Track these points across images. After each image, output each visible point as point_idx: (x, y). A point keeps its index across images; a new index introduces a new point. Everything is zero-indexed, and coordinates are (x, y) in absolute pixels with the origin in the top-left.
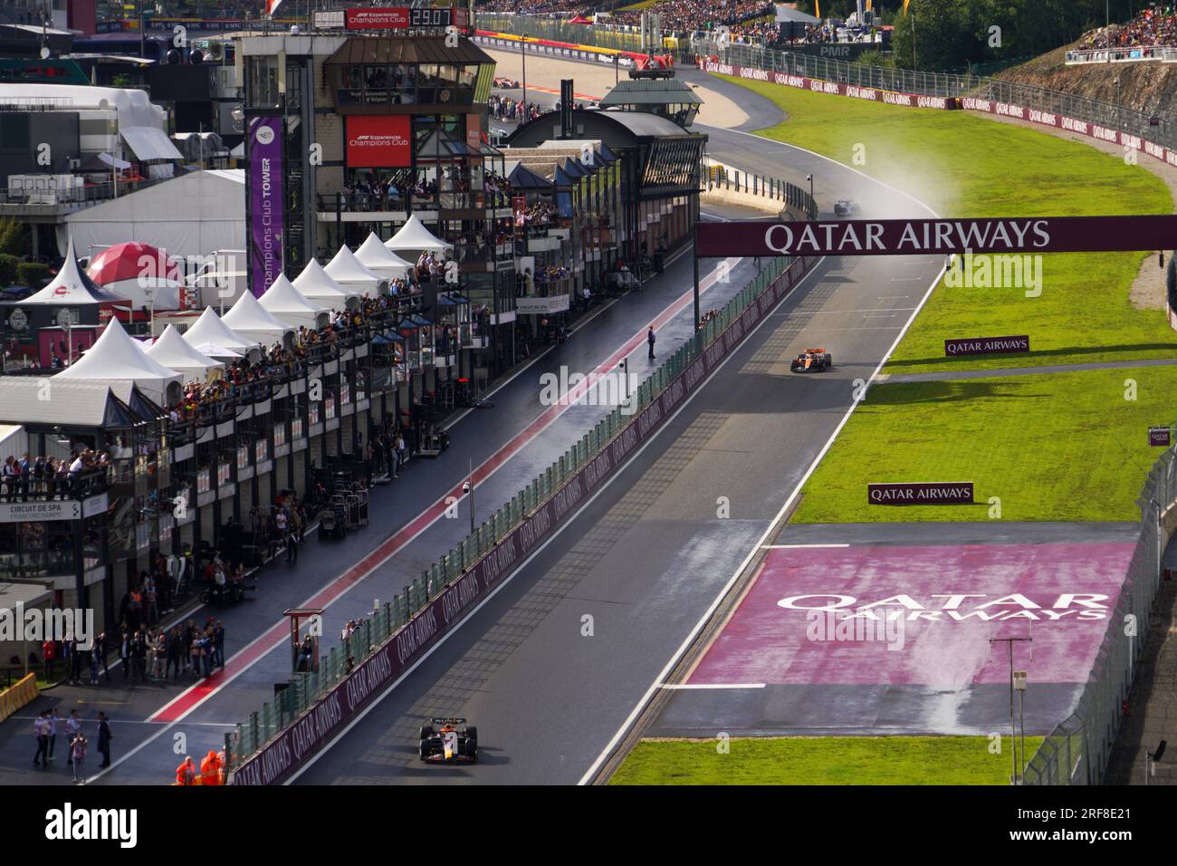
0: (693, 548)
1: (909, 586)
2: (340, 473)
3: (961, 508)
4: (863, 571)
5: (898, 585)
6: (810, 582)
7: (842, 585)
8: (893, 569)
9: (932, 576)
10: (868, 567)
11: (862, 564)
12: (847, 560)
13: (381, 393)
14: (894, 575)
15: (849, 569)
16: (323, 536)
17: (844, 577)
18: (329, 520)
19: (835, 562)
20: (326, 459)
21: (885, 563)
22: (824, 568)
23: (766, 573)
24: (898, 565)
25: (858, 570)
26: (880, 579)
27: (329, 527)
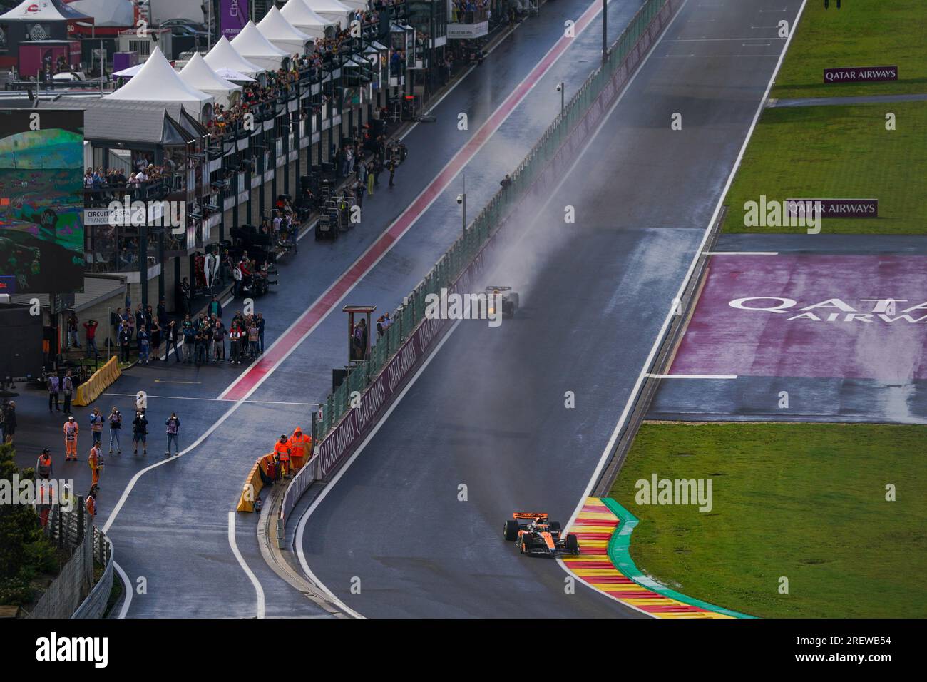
0: (643, 253)
1: (839, 291)
2: (326, 181)
3: (867, 222)
4: (795, 276)
5: (829, 290)
6: (751, 285)
7: (780, 289)
8: (821, 275)
9: (856, 282)
10: (798, 273)
11: (793, 271)
12: (778, 267)
13: (349, 110)
14: (823, 281)
15: (783, 275)
16: (320, 236)
17: (780, 282)
18: (325, 223)
19: (770, 268)
20: (311, 168)
21: (813, 270)
22: (761, 274)
23: (712, 277)
24: (825, 272)
25: (791, 274)
26: (813, 284)
27: (325, 228)
